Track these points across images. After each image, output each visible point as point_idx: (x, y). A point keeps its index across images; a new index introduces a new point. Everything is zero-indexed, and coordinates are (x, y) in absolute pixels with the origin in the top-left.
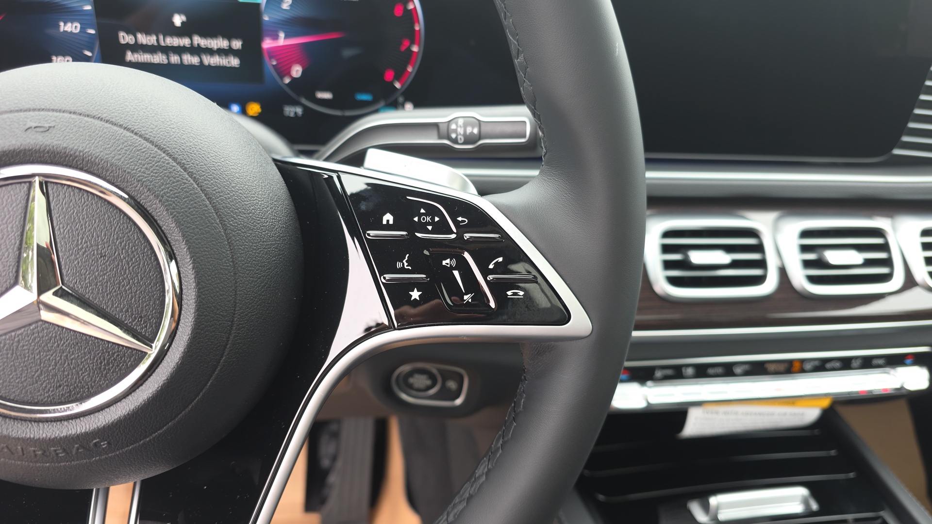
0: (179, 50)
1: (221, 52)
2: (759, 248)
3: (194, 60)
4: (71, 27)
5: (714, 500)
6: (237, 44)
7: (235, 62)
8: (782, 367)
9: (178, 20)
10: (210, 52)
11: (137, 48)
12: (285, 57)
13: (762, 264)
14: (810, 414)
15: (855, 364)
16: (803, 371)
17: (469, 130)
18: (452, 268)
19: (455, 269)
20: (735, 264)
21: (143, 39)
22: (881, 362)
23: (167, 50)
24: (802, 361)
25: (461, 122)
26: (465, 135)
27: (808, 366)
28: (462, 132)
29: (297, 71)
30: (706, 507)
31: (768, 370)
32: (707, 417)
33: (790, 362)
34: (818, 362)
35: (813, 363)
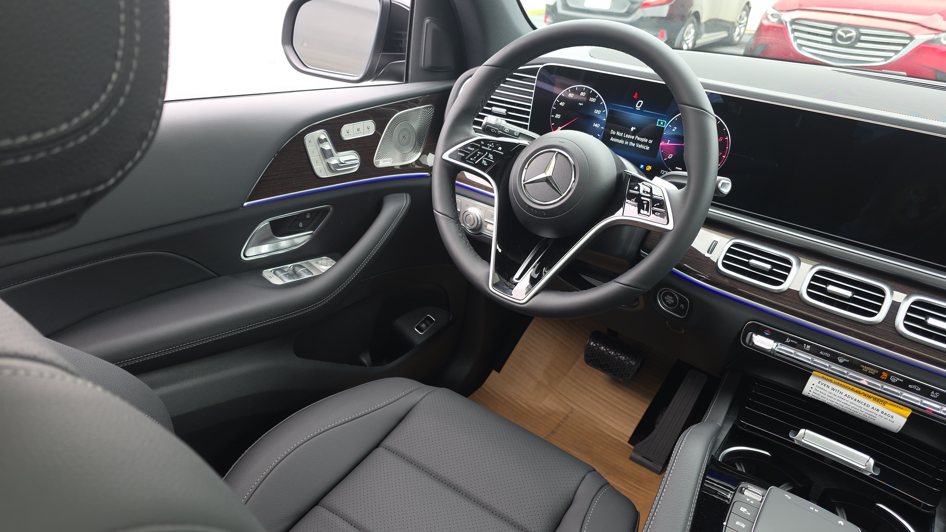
0: (630, 140)
1: (644, 143)
3: (634, 145)
4: (596, 125)
5: (802, 431)
6: (651, 142)
7: (648, 148)
8: (873, 371)
9: (632, 129)
10: (640, 143)
11: (615, 136)
12: (667, 150)
15: (934, 395)
16: (888, 381)
21: (618, 133)
23: (625, 139)
24: (890, 374)
27: (894, 380)
29: (670, 156)
31: (863, 369)
32: (820, 385)
33: (881, 371)
34: (902, 381)
35: (898, 379)
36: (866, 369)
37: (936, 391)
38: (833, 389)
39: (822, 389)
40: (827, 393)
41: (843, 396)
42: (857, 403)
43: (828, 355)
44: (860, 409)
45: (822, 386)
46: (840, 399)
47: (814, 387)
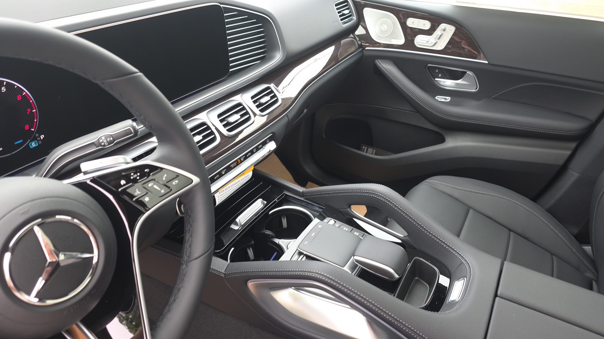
2: (208, 128)
5: (237, 220)
8: (235, 164)
13: (212, 133)
14: (250, 174)
15: (254, 151)
16: (241, 162)
17: (108, 140)
18: (153, 186)
19: (154, 185)
20: (204, 137)
22: (261, 146)
24: (240, 158)
25: (103, 138)
26: (107, 142)
27: (242, 159)
28: (106, 141)
30: (236, 224)
31: (232, 167)
32: (221, 194)
33: (237, 160)
34: (244, 156)
35: (243, 157)
36: (232, 166)
37: (254, 148)
38: (226, 189)
39: (222, 194)
40: (225, 194)
41: (231, 188)
42: (236, 185)
43: (218, 176)
44: (238, 186)
45: (222, 193)
46: (230, 191)
47: (219, 198)
